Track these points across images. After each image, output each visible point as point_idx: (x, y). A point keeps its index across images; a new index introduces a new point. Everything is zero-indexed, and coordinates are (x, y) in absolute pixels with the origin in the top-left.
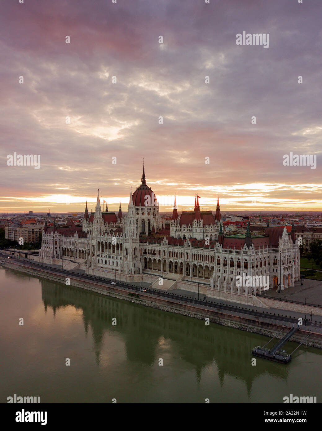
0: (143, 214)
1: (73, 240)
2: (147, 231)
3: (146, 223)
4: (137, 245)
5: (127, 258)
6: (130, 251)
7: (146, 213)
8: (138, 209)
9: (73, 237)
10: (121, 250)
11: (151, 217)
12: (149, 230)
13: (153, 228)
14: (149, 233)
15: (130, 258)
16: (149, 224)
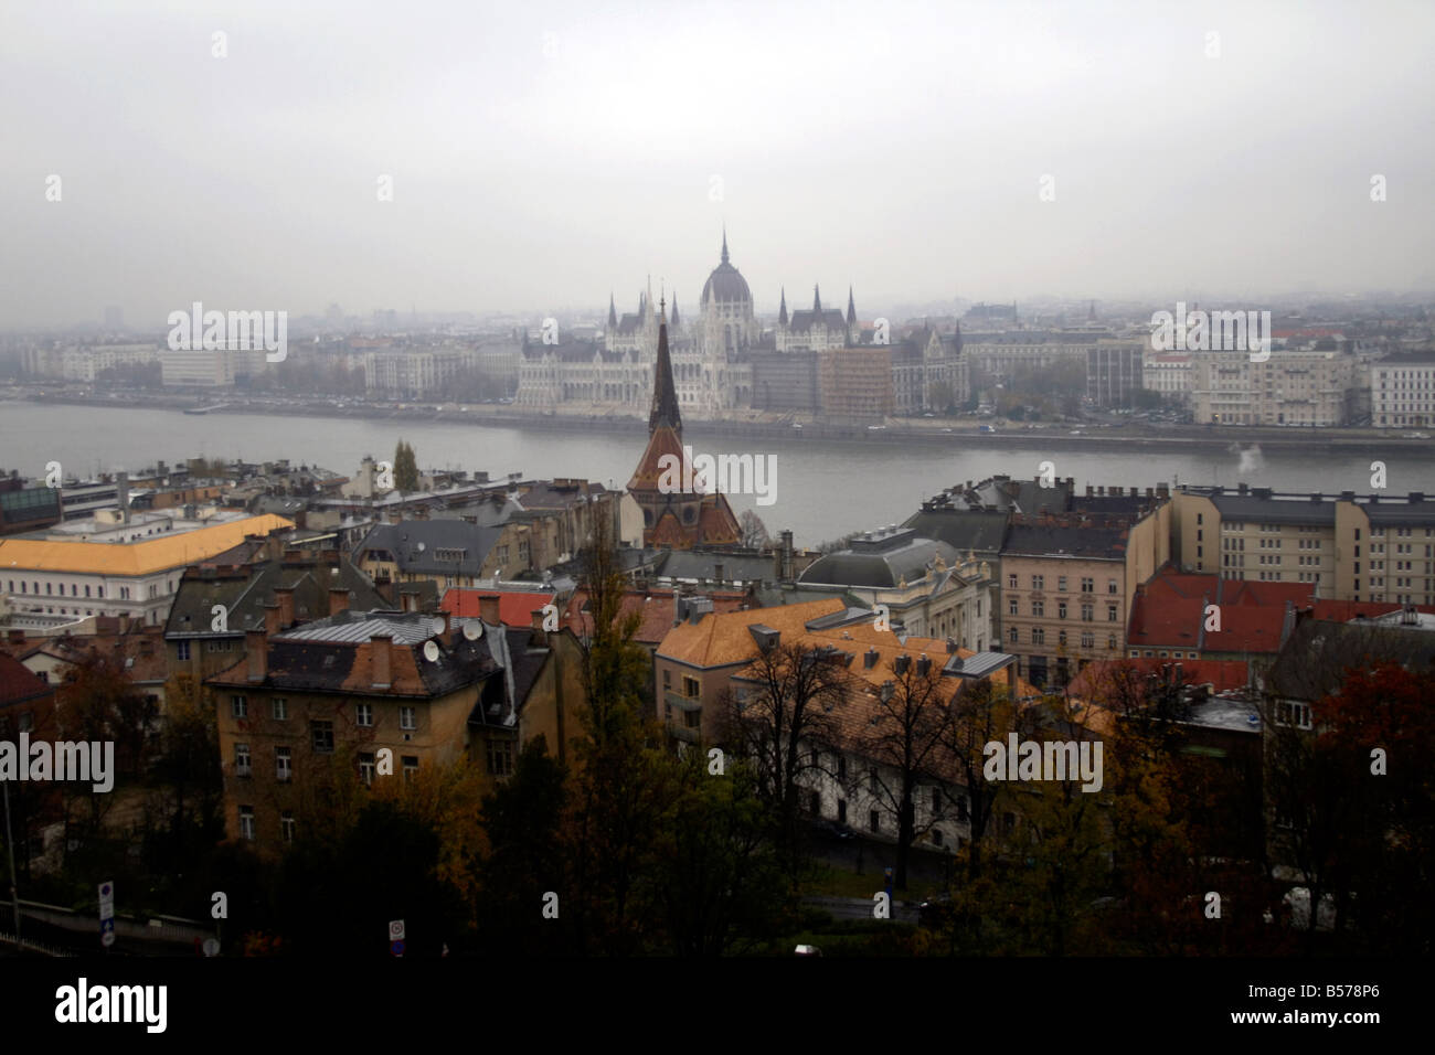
0: (728, 316)
1: (591, 367)
2: (734, 343)
3: (733, 332)
4: (722, 365)
5: (708, 387)
6: (714, 378)
7: (732, 312)
8: (729, 307)
9: (591, 361)
10: (698, 375)
11: (741, 321)
12: (739, 343)
13: (746, 338)
14: (740, 349)
15: (714, 386)
16: (738, 333)
